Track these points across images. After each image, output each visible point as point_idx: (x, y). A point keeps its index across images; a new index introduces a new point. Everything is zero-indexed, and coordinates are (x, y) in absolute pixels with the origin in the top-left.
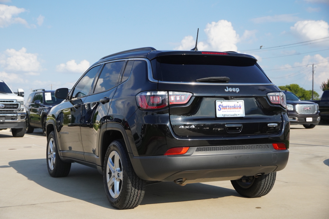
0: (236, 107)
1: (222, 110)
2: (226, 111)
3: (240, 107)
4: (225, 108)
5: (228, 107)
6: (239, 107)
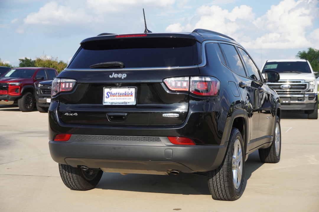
0: (127, 94)
1: (110, 98)
2: (114, 99)
3: (132, 95)
5: (117, 95)
6: (130, 94)
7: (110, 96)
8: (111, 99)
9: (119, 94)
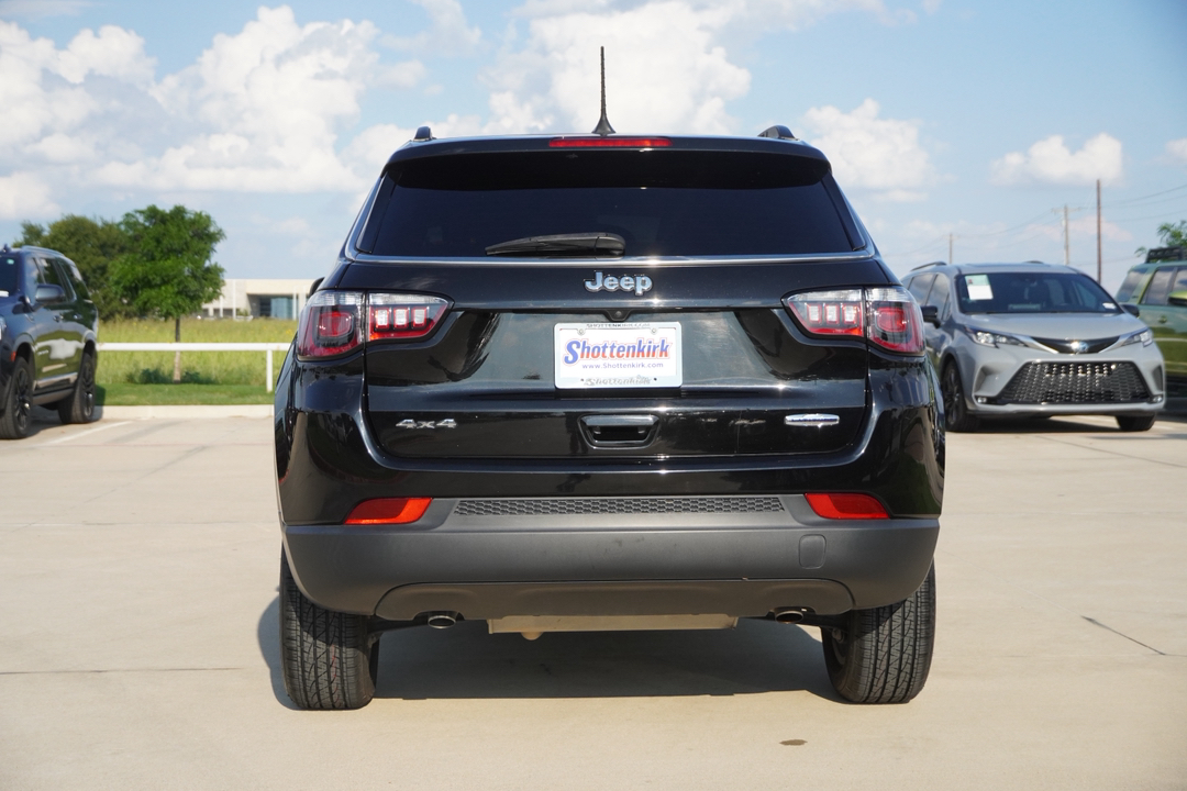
0: (646, 350)
1: (581, 362)
2: (598, 366)
3: (664, 351)
4: (596, 352)
5: (608, 351)
6: (658, 350)
7: (582, 357)
8: (585, 367)
9: (615, 350)
